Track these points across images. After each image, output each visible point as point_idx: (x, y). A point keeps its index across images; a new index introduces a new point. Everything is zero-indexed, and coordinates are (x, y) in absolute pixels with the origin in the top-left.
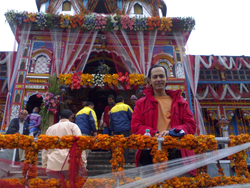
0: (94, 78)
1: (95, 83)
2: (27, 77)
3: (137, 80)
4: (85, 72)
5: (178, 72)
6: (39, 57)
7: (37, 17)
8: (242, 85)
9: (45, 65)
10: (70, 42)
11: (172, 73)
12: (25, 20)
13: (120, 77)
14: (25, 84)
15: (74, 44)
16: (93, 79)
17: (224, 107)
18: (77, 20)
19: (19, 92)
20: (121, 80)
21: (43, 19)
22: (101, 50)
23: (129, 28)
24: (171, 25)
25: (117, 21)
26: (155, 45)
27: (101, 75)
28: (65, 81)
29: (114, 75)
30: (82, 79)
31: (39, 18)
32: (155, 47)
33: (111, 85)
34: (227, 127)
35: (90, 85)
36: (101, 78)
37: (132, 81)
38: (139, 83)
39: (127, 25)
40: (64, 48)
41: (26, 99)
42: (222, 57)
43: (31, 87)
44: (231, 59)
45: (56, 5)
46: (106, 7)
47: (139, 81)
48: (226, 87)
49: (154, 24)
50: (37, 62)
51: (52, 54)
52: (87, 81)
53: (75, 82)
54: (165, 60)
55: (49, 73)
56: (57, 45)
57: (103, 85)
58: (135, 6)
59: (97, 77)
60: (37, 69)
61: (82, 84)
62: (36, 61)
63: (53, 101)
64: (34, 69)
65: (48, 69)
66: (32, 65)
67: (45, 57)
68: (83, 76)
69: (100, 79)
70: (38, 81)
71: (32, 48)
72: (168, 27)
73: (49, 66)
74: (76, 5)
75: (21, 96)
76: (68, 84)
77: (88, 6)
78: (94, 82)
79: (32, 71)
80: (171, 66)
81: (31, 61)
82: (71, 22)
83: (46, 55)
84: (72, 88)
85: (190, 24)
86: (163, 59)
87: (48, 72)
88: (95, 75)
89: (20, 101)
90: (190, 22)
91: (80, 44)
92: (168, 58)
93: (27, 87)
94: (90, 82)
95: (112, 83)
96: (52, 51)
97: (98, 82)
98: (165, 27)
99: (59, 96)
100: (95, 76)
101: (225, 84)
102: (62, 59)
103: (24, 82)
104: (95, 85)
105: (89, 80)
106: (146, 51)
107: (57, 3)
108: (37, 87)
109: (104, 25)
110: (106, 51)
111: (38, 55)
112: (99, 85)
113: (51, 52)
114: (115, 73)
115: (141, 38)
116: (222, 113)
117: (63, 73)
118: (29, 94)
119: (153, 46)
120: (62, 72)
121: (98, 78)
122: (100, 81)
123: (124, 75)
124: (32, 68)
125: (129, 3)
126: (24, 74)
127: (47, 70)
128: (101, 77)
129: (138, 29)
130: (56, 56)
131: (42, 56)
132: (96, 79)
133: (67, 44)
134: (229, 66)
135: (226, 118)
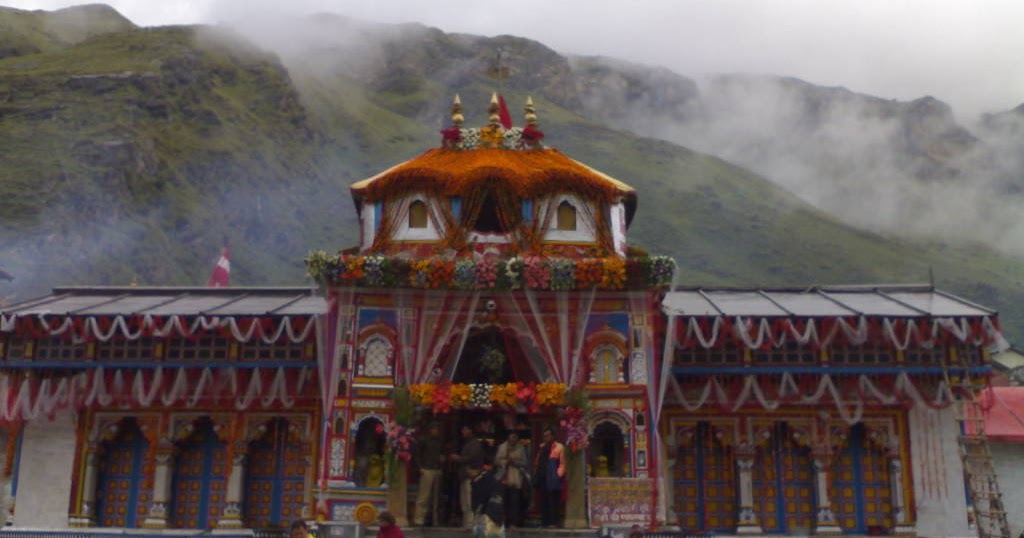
0: (474, 392)
1: (476, 402)
2: (354, 385)
3: (550, 396)
4: (456, 381)
5: (634, 371)
6: (372, 341)
7: (367, 268)
8: (786, 376)
9: (383, 358)
10: (431, 308)
11: (622, 374)
12: (344, 276)
13: (520, 389)
14: (350, 399)
15: (439, 313)
16: (472, 395)
17: (749, 419)
18: (441, 272)
19: (340, 414)
20: (521, 396)
21: (376, 272)
22: (488, 324)
23: (540, 285)
24: (624, 278)
25: (517, 274)
26: (593, 310)
27: (486, 387)
28: (421, 398)
29: (509, 385)
30: (452, 395)
31: (370, 269)
32: (591, 317)
33: (503, 405)
34: (750, 464)
35: (467, 405)
36: (486, 393)
37: (542, 398)
38: (554, 402)
39: (537, 281)
40: (418, 322)
41: (354, 426)
42: (744, 318)
43: (362, 404)
44: (764, 322)
45: (397, 215)
46: (499, 216)
47: (554, 398)
48: (750, 381)
49: (589, 275)
50: (368, 352)
51: (396, 337)
52: (460, 399)
53: (440, 401)
54: (610, 347)
55: (393, 377)
56: (403, 315)
57: (490, 405)
58: (560, 209)
59: (478, 390)
60: (370, 367)
61: (452, 403)
62: (366, 351)
63: (403, 440)
64: (364, 366)
65: (389, 367)
66: (360, 360)
67: (383, 342)
68: (453, 388)
69: (483, 394)
70: (373, 394)
71: (358, 324)
72: (617, 281)
73: (392, 362)
74: (437, 215)
75: (345, 420)
76: (427, 404)
77: (462, 219)
78: (473, 400)
79: (360, 373)
80: (621, 359)
81: (358, 352)
82: (430, 276)
83: (384, 338)
84: (436, 411)
85: (661, 274)
86: (607, 343)
87: (389, 373)
88: (474, 385)
89: (345, 432)
90: (661, 271)
91: (451, 313)
92: (616, 342)
93: (354, 403)
94: (467, 400)
95: (505, 402)
96: (396, 330)
97: (481, 400)
98: (612, 282)
99: (413, 430)
100: (476, 388)
101: (748, 374)
102: (416, 347)
103: (348, 394)
104: (476, 405)
105: (464, 397)
106: (573, 327)
107: (398, 211)
108: (372, 404)
109: (492, 281)
110: (498, 325)
111: (370, 338)
112: (482, 405)
113: (393, 332)
114: (512, 381)
115: (563, 305)
116: (743, 431)
117: (418, 382)
118: (360, 418)
119: (589, 312)
120: (416, 378)
121: (480, 393)
122: (484, 397)
123: (527, 385)
124: (361, 367)
125: (547, 201)
126: (347, 377)
127: (387, 370)
128: (485, 390)
129: (558, 287)
130: (403, 340)
131: (377, 339)
132: (477, 395)
133: (425, 313)
134: (754, 341)
135: (751, 443)
